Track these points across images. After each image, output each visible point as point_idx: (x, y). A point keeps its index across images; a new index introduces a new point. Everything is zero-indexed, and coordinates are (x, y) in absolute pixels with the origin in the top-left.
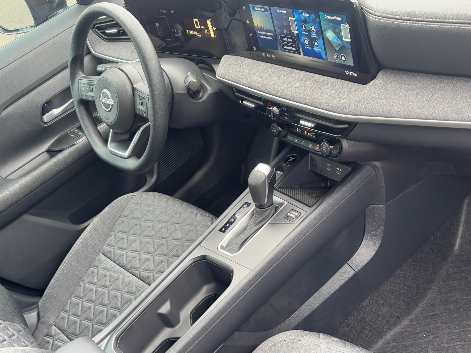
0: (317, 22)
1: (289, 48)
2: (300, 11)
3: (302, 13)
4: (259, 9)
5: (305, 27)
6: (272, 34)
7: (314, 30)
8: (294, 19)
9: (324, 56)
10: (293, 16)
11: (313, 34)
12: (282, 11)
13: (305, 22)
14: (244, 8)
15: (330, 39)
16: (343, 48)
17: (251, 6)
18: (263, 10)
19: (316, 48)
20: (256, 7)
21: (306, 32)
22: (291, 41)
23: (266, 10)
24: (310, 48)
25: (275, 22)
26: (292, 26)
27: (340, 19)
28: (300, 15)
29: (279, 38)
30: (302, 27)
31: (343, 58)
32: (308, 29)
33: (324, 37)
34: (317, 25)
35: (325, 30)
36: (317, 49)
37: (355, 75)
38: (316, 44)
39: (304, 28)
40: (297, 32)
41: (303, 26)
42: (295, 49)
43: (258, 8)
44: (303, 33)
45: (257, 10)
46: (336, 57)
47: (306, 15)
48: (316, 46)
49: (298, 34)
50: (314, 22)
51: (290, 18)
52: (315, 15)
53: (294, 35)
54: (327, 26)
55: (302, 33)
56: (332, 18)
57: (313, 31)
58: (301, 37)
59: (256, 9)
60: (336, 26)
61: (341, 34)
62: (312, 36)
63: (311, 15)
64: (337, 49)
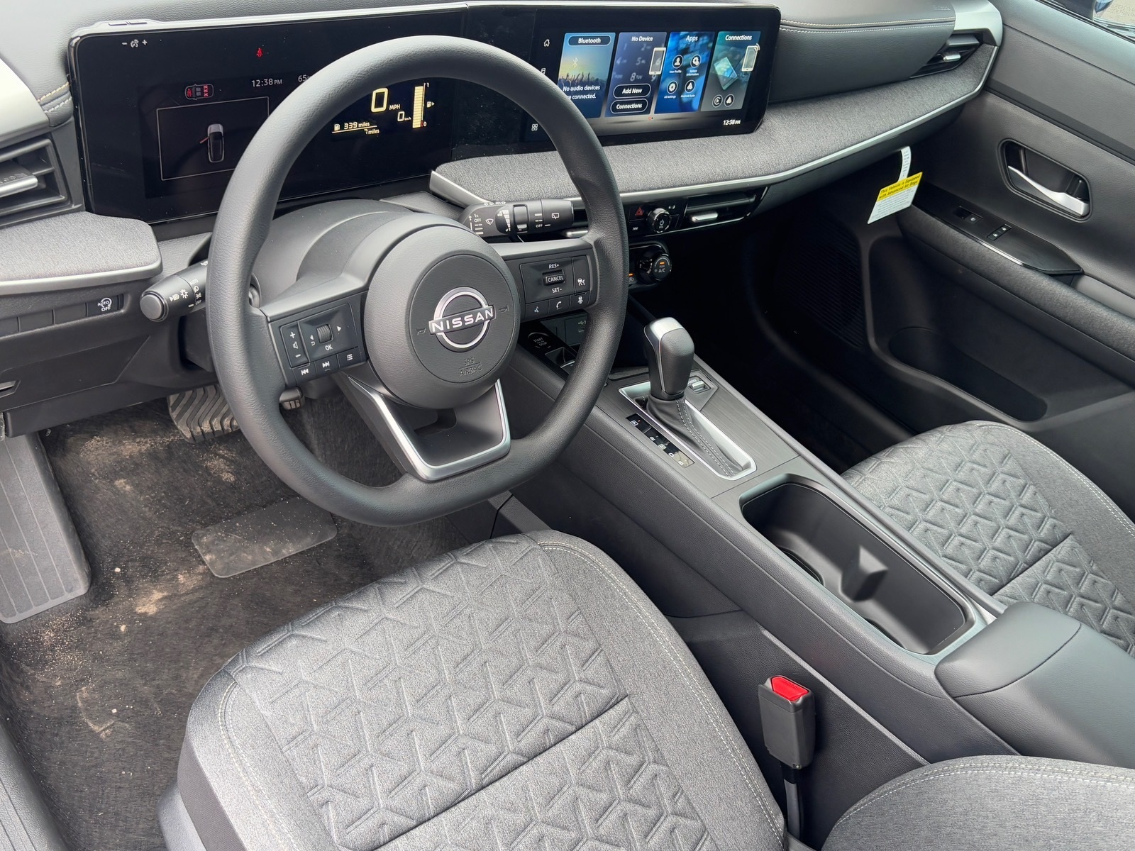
0: (708, 48)
1: (628, 107)
2: (682, 33)
3: (685, 36)
4: (587, 41)
5: (680, 62)
6: (598, 88)
7: (697, 63)
8: (665, 49)
9: (695, 105)
10: (663, 45)
11: (691, 71)
12: (643, 39)
13: (685, 51)
14: (547, 42)
15: (719, 73)
16: (735, 84)
17: (568, 36)
18: (598, 40)
19: (687, 94)
20: (581, 37)
21: (677, 70)
22: (640, 91)
23: (605, 41)
24: (674, 97)
25: (618, 62)
26: (654, 62)
27: (750, 38)
28: (681, 41)
29: (612, 92)
30: (675, 61)
31: (729, 101)
32: (684, 63)
33: (710, 71)
34: (706, 53)
35: (717, 60)
36: (688, 96)
37: (738, 122)
38: (690, 87)
39: (678, 63)
40: (659, 73)
41: (678, 60)
42: (640, 106)
43: (585, 38)
44: (673, 72)
45: (581, 44)
46: (718, 101)
47: (691, 39)
48: (690, 90)
49: (659, 76)
50: (702, 50)
51: (656, 49)
52: (710, 36)
53: (652, 79)
54: (724, 52)
55: (671, 72)
56: (738, 38)
57: (694, 65)
58: (664, 80)
59: (580, 41)
60: (738, 50)
61: (741, 62)
62: (687, 75)
63: (701, 39)
64: (724, 88)
